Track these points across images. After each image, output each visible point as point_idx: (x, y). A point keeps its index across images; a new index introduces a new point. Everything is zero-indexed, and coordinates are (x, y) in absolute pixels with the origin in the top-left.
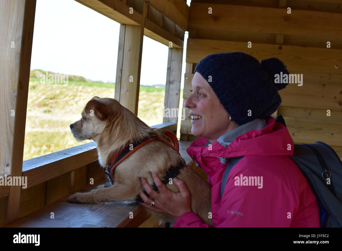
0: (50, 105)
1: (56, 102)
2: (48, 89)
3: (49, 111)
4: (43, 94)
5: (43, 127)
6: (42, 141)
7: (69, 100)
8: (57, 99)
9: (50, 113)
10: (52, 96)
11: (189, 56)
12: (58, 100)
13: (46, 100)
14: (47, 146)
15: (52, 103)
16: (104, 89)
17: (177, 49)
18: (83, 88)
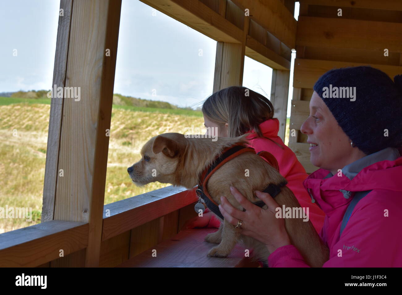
0: (130, 136)
1: (137, 133)
2: (128, 117)
3: (129, 144)
4: (122, 123)
5: (121, 162)
6: (121, 179)
7: (153, 131)
8: (139, 128)
9: (130, 146)
10: (133, 125)
11: (297, 80)
12: (140, 131)
13: (125, 130)
14: (126, 184)
15: (132, 133)
16: (193, 117)
17: (282, 71)
18: (169, 116)
